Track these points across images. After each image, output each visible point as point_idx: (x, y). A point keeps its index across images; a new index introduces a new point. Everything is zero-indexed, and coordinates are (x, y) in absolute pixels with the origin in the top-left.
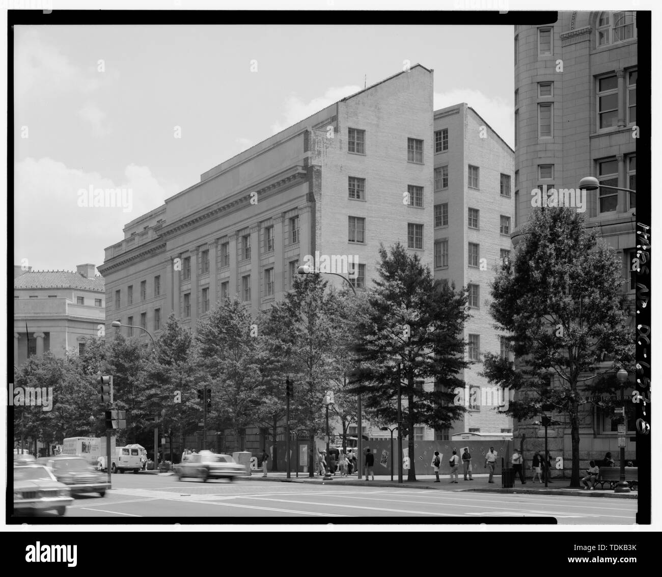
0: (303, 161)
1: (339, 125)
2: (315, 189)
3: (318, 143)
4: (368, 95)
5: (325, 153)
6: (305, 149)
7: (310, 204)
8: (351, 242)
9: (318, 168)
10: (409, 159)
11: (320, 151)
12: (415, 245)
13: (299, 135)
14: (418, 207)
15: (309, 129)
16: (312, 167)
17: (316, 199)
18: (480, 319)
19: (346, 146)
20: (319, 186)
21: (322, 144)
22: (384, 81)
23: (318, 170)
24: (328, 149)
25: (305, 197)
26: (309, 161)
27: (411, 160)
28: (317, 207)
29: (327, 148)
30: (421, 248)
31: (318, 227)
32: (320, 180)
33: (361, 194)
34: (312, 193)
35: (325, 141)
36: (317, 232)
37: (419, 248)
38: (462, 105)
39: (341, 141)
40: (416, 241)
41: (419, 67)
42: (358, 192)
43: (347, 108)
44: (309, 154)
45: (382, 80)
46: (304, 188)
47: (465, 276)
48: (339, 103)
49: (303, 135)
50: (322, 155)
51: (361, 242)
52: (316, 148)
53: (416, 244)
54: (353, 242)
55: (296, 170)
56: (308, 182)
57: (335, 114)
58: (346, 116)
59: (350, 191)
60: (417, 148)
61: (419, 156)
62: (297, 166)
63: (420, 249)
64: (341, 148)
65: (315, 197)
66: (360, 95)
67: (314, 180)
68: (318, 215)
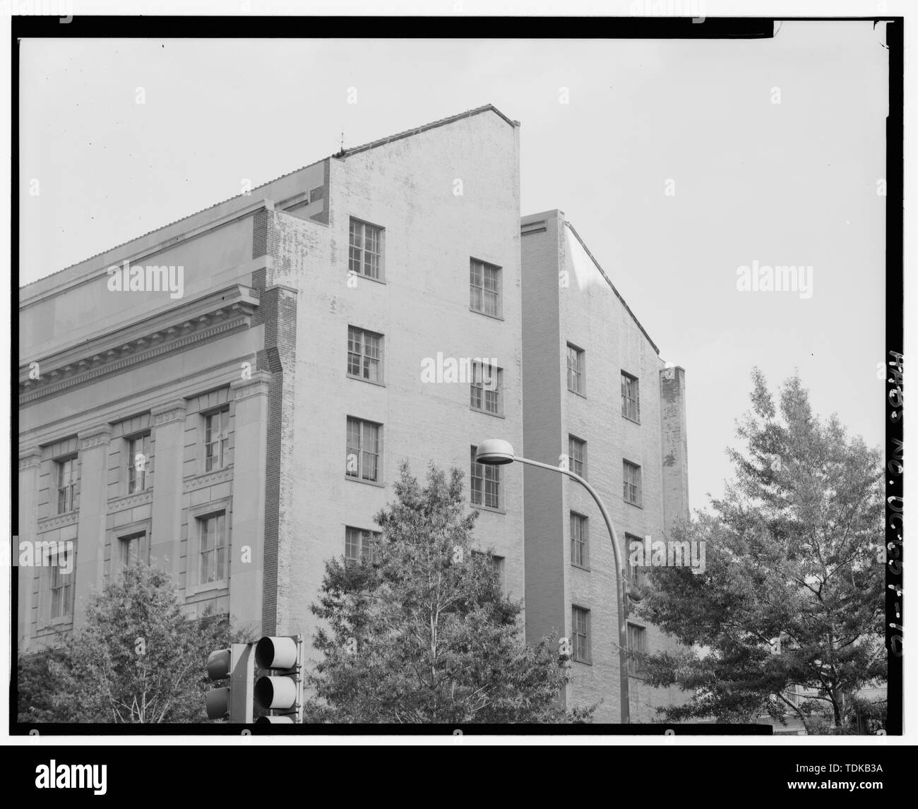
0: (250, 277)
1: (331, 207)
2: (282, 343)
3: (285, 240)
4: (391, 153)
5: (299, 265)
6: (255, 249)
7: (266, 376)
8: (351, 477)
9: (290, 295)
10: (472, 306)
11: (289, 260)
12: (484, 498)
13: (240, 219)
14: (490, 413)
15: (270, 206)
16: (276, 290)
17: (283, 365)
18: (592, 688)
19: (345, 257)
20: (292, 337)
21: (293, 244)
22: (425, 129)
23: (289, 298)
24: (305, 258)
25: (254, 360)
26: (267, 277)
27: (476, 308)
28: (284, 385)
29: (303, 256)
30: (497, 507)
31: (286, 431)
32: (293, 323)
33: (372, 367)
34: (275, 349)
35: (300, 238)
36: (283, 442)
37: (493, 507)
38: (554, 214)
39: (335, 243)
40: (488, 490)
41: (491, 112)
42: (366, 364)
43: (347, 173)
44: (267, 261)
45: (418, 125)
46: (253, 339)
47: (567, 586)
48: (332, 160)
49: (251, 219)
50: (293, 268)
51: (371, 480)
52: (281, 253)
53: (488, 497)
54: (354, 478)
55: (234, 296)
56: (263, 326)
57: (321, 183)
58: (346, 191)
59: (349, 360)
60: (487, 283)
61: (491, 302)
62: (236, 287)
63: (494, 509)
64: (333, 260)
65: (282, 360)
66: (375, 150)
67: (280, 320)
68: (286, 402)
